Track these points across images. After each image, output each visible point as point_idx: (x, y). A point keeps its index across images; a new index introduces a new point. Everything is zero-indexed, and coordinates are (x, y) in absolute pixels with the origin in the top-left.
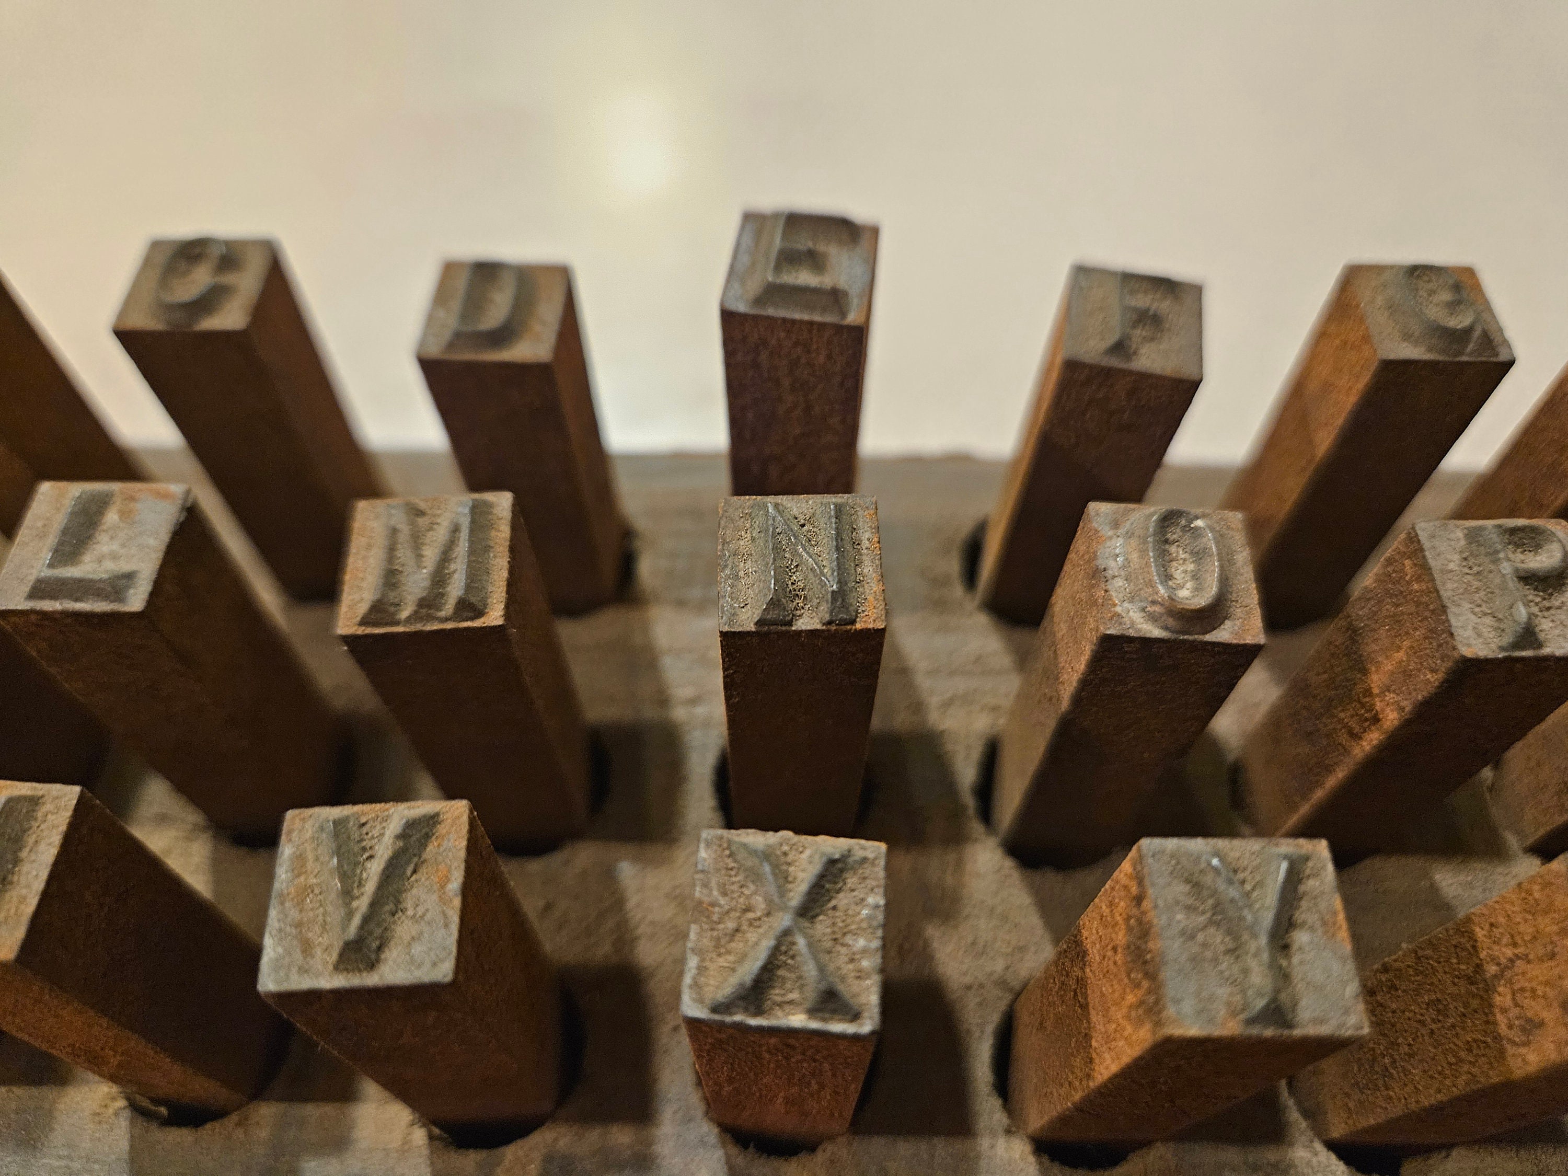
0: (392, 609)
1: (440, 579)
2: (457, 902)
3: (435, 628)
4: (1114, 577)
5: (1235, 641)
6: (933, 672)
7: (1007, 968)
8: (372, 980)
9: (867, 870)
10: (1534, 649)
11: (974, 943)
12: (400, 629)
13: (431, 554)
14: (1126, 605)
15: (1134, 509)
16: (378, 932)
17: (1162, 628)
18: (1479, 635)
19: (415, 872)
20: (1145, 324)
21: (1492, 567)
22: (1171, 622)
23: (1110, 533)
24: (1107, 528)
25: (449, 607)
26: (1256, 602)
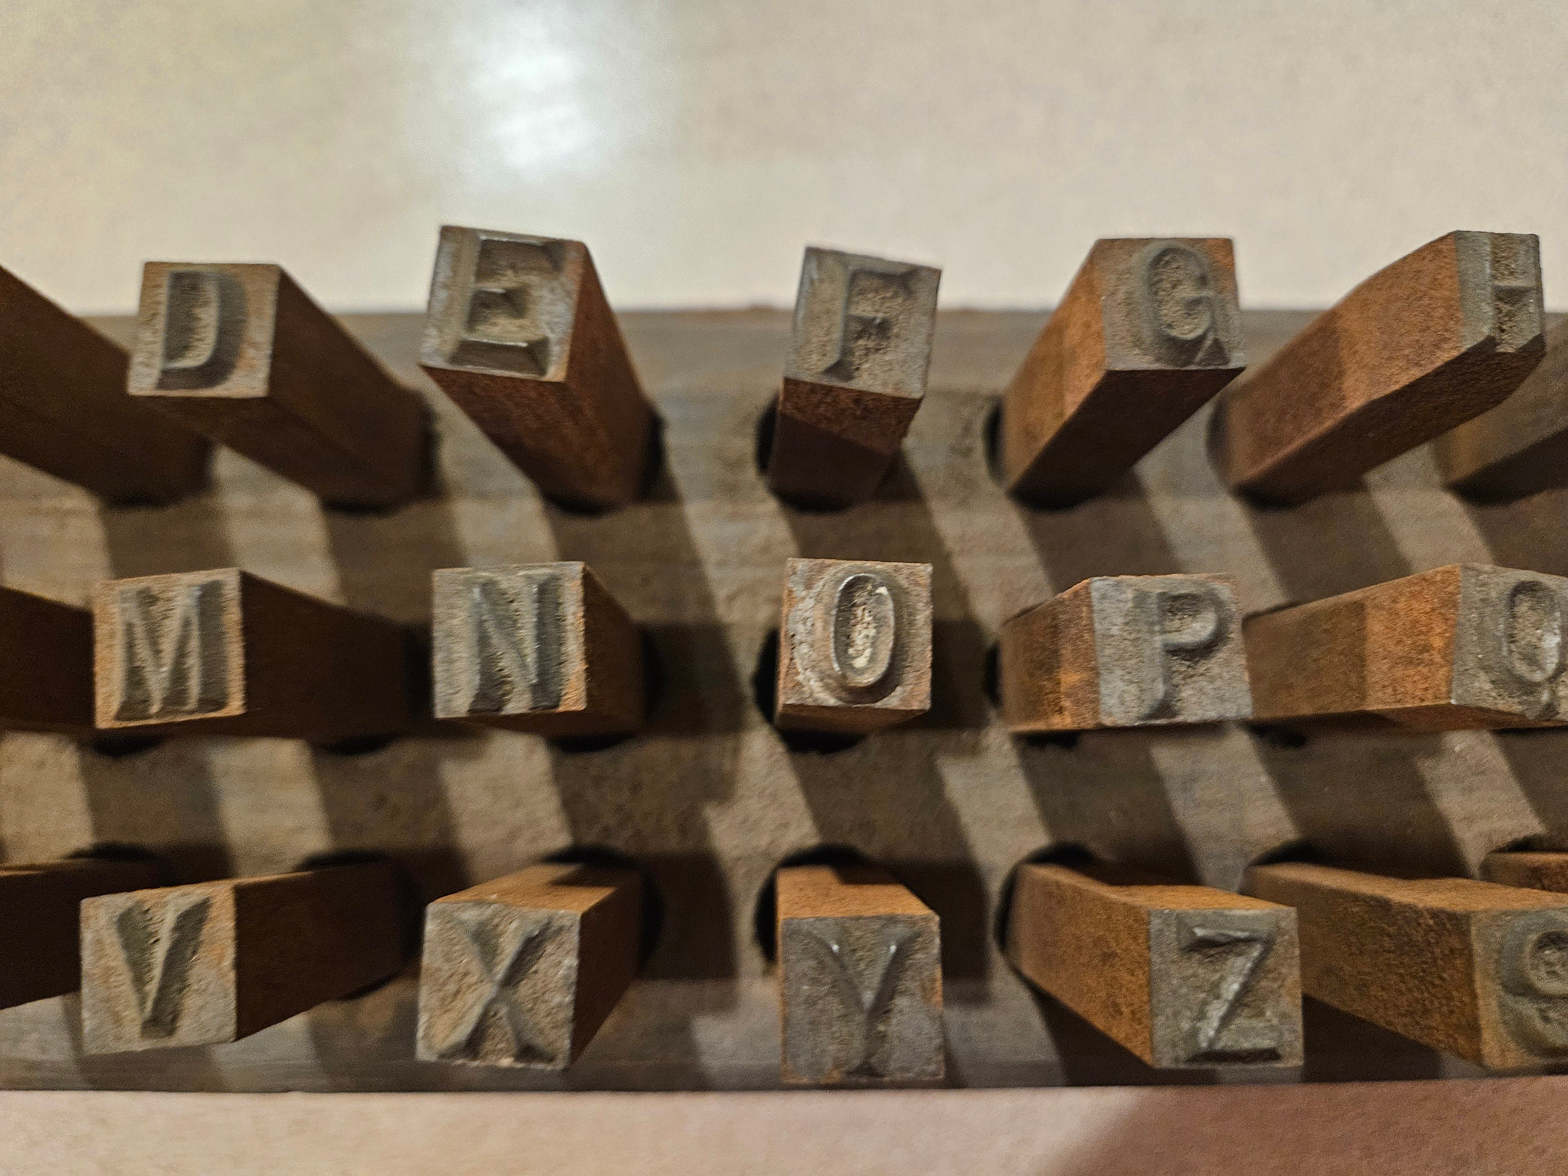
0: (140, 707)
1: (179, 676)
2: (232, 975)
3: (182, 720)
4: (801, 643)
5: (902, 708)
6: (721, 564)
7: (772, 842)
8: (172, 1042)
9: (564, 937)
10: (1168, 718)
11: (744, 822)
12: (153, 722)
13: (168, 646)
14: (808, 673)
15: (830, 566)
16: (170, 1009)
17: (837, 698)
18: (1122, 703)
19: (194, 953)
20: (870, 334)
21: (1147, 636)
22: (844, 695)
23: (804, 594)
24: (801, 587)
25: (192, 703)
26: (929, 666)
